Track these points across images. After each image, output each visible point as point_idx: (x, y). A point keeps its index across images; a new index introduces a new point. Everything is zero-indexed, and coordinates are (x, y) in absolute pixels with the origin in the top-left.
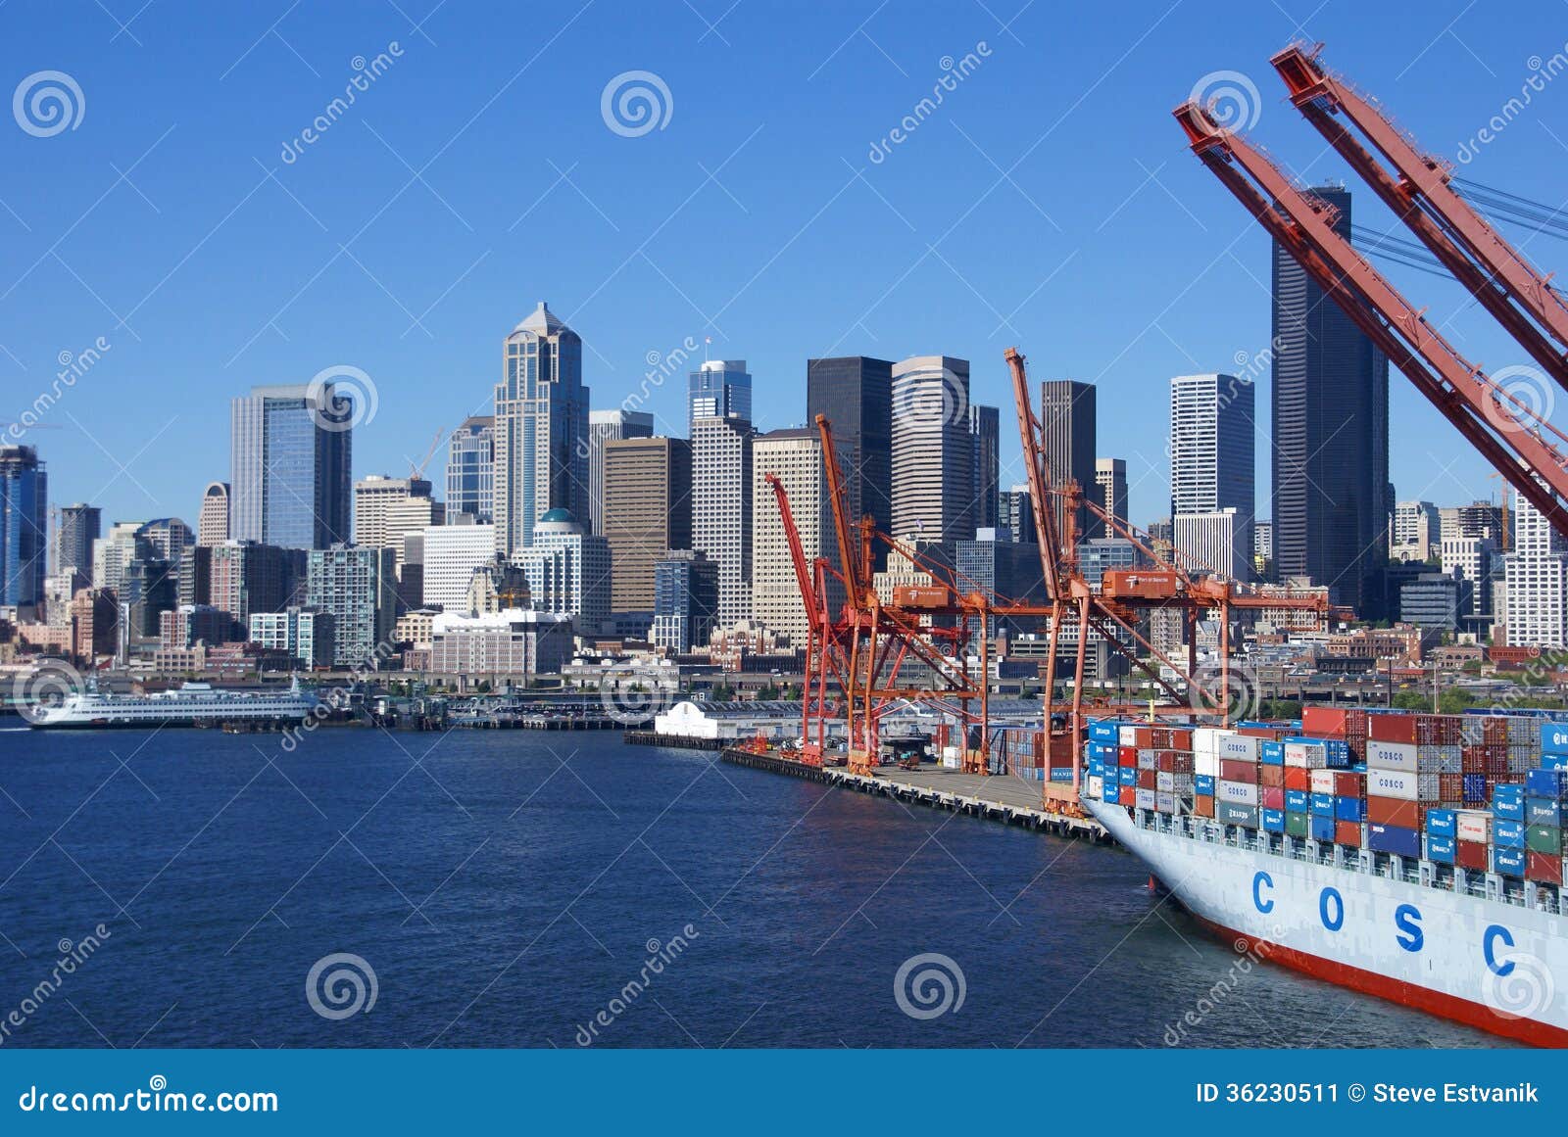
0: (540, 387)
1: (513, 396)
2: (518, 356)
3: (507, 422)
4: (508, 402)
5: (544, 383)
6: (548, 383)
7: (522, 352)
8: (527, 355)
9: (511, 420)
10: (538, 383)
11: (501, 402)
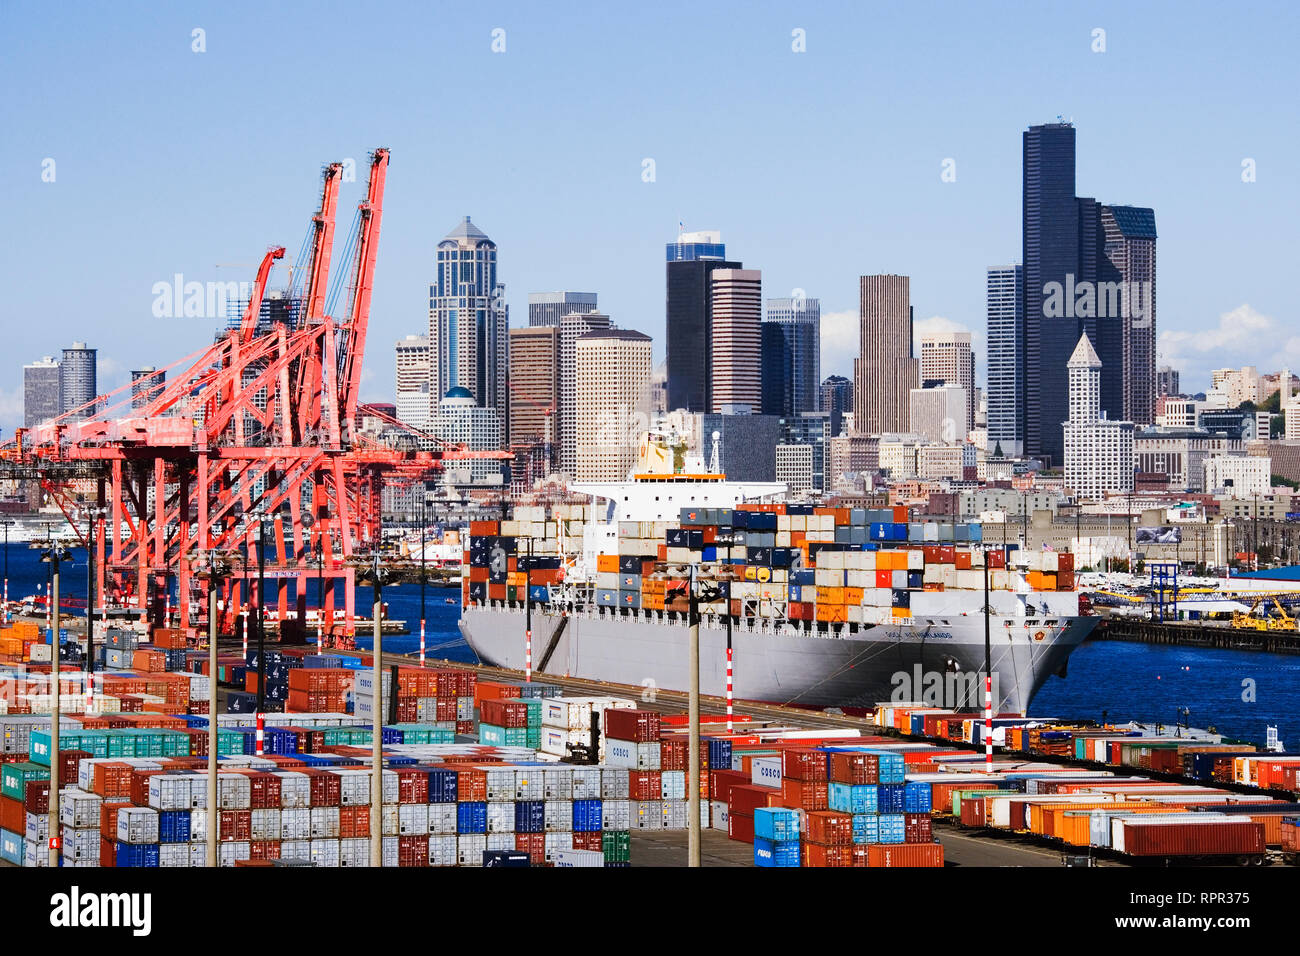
0: (461, 286)
1: (441, 294)
2: (445, 261)
3: (437, 314)
4: (437, 298)
5: (464, 283)
6: (466, 283)
7: (448, 259)
8: (451, 261)
9: (440, 312)
10: (459, 283)
11: (433, 298)
